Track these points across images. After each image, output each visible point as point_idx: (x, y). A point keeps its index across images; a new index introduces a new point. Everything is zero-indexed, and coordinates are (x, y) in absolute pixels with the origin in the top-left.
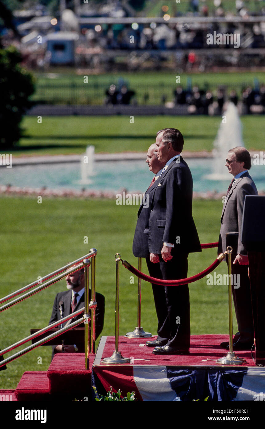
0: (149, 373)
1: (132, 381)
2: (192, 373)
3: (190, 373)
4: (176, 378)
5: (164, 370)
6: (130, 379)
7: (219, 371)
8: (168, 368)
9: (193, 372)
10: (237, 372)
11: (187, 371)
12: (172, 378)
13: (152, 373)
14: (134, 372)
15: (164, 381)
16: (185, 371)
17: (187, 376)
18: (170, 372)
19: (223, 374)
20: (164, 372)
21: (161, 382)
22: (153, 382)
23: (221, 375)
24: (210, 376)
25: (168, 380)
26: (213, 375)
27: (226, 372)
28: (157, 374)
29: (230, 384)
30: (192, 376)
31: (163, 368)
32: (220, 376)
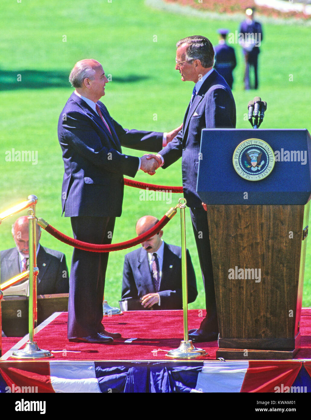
0: (72, 372)
1: (48, 382)
2: (129, 371)
3: (126, 370)
4: (107, 378)
5: (91, 367)
6: (45, 380)
7: (166, 368)
8: (97, 365)
9: (131, 370)
10: (190, 368)
11: (122, 368)
12: (102, 378)
13: (75, 372)
14: (52, 370)
15: (90, 382)
16: (119, 368)
17: (122, 374)
18: (99, 370)
19: (171, 372)
20: (91, 369)
21: (86, 384)
22: (75, 383)
23: (168, 373)
24: (152, 375)
25: (96, 380)
26: (157, 373)
27: (174, 370)
28: (81, 373)
29: (179, 384)
30: (128, 375)
31: (91, 364)
32: (166, 374)
